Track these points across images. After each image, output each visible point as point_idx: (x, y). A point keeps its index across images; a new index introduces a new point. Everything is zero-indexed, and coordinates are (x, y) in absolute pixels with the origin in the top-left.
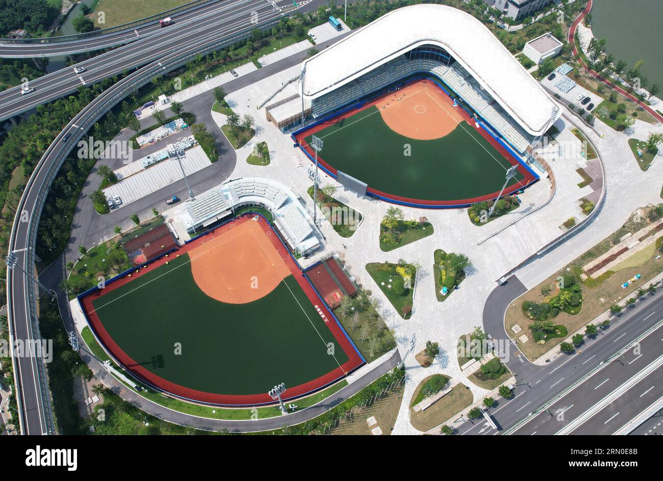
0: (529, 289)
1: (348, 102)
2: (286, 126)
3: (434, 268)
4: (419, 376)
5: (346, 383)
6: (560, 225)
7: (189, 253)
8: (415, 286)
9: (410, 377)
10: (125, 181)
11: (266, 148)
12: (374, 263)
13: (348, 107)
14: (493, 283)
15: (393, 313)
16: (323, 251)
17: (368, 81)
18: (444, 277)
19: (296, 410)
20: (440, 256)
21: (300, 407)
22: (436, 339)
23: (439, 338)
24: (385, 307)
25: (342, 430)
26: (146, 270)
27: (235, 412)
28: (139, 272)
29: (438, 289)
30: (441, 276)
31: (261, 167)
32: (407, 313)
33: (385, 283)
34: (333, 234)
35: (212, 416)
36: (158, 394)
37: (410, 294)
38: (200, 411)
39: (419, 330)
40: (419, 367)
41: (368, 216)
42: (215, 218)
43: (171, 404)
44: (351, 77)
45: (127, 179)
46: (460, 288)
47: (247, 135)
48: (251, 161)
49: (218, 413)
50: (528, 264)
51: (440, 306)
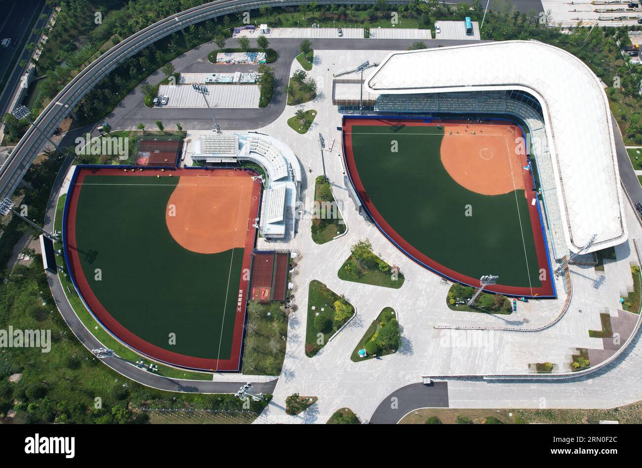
0: (451, 406)
1: (417, 112)
2: (344, 106)
3: (372, 324)
4: (277, 417)
5: (211, 377)
6: (531, 363)
7: (182, 178)
8: (341, 329)
9: (268, 413)
10: (183, 86)
11: (314, 117)
12: (321, 283)
13: (414, 116)
14: (418, 377)
15: (301, 342)
16: (286, 243)
17: (450, 100)
18: (373, 339)
19: (155, 372)
20: (388, 315)
21: (159, 372)
22: (319, 394)
23: (322, 395)
24: (298, 331)
25: (175, 418)
26: (140, 173)
27: (111, 339)
28: (134, 171)
29: (360, 346)
30: (372, 336)
31: (295, 132)
32: (312, 350)
33: (316, 309)
34: (307, 232)
35: (93, 330)
36: (71, 284)
37: (330, 334)
38: (88, 320)
39: (311, 375)
40: (284, 409)
41: (352, 234)
42: (220, 159)
43: (73, 299)
44: (424, 89)
45: (185, 86)
46: (381, 359)
47: (307, 96)
48: (291, 123)
49: (97, 332)
50: (470, 380)
51: (348, 365)
